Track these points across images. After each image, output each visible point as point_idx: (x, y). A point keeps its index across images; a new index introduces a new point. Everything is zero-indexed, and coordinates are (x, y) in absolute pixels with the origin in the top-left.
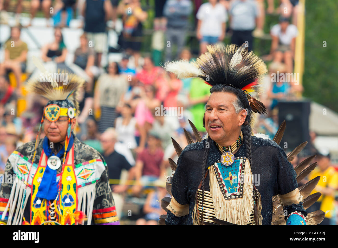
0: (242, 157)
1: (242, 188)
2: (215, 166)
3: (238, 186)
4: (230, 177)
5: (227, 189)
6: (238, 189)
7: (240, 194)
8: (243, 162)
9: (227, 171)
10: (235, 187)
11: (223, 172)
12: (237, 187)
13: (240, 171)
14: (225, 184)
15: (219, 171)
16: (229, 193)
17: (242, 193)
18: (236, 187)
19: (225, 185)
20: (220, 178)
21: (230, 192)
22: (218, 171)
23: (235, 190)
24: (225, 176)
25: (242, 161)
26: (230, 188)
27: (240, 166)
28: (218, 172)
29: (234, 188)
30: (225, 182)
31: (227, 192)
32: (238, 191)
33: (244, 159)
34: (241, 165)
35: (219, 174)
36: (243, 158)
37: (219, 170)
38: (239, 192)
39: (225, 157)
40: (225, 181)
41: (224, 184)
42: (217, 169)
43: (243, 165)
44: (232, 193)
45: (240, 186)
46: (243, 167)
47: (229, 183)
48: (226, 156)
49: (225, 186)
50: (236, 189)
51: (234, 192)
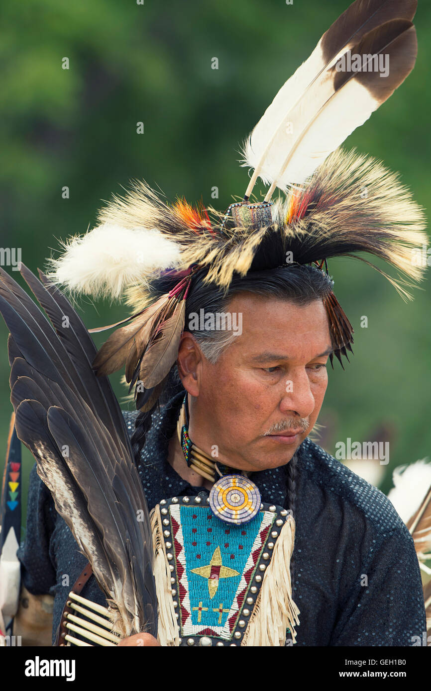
0: (273, 508)
1: (246, 619)
2: (168, 513)
3: (235, 606)
4: (213, 566)
5: (192, 605)
6: (230, 616)
7: (233, 636)
8: (275, 524)
9: (208, 544)
10: (221, 608)
11: (195, 544)
12: (229, 608)
13: (256, 554)
14: (190, 587)
15: (180, 537)
16: (195, 623)
17: (242, 635)
18: (224, 607)
19: (187, 590)
20: (178, 562)
21: (199, 620)
22: (175, 534)
23: (217, 618)
24: (198, 558)
25: (271, 522)
26: (204, 605)
27: (259, 535)
28: (176, 540)
29: (216, 610)
30: (189, 580)
31: (189, 620)
32: (227, 623)
33: (279, 516)
34: (263, 534)
35: (178, 548)
36: (275, 512)
37: (180, 532)
38: (231, 630)
39: (226, 492)
40: (192, 578)
41: (187, 588)
42: (173, 527)
43: (269, 536)
44: (206, 627)
45: (240, 607)
46: (268, 542)
47: (205, 587)
48: (230, 489)
49: (187, 595)
50: (225, 617)
51: (214, 625)
